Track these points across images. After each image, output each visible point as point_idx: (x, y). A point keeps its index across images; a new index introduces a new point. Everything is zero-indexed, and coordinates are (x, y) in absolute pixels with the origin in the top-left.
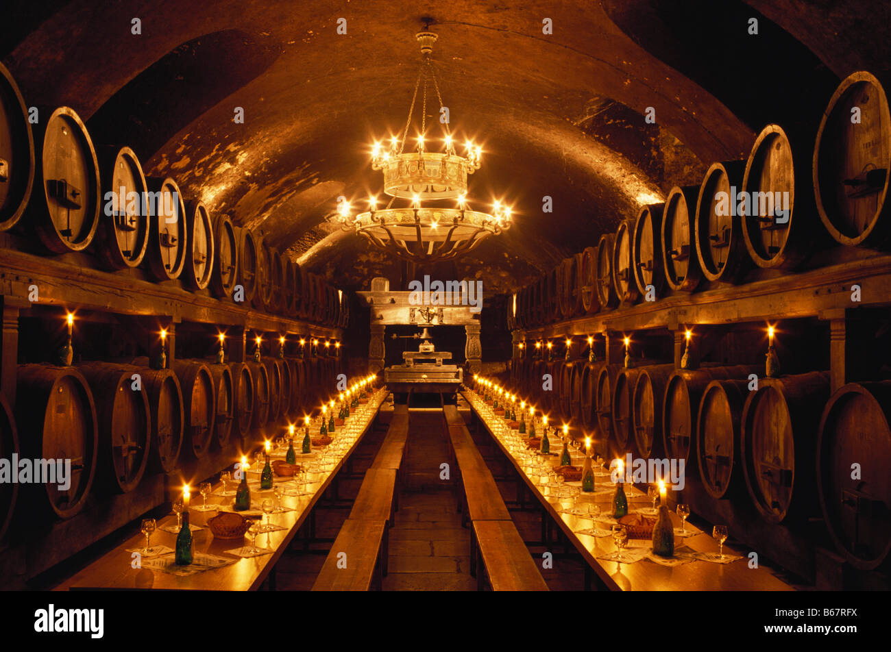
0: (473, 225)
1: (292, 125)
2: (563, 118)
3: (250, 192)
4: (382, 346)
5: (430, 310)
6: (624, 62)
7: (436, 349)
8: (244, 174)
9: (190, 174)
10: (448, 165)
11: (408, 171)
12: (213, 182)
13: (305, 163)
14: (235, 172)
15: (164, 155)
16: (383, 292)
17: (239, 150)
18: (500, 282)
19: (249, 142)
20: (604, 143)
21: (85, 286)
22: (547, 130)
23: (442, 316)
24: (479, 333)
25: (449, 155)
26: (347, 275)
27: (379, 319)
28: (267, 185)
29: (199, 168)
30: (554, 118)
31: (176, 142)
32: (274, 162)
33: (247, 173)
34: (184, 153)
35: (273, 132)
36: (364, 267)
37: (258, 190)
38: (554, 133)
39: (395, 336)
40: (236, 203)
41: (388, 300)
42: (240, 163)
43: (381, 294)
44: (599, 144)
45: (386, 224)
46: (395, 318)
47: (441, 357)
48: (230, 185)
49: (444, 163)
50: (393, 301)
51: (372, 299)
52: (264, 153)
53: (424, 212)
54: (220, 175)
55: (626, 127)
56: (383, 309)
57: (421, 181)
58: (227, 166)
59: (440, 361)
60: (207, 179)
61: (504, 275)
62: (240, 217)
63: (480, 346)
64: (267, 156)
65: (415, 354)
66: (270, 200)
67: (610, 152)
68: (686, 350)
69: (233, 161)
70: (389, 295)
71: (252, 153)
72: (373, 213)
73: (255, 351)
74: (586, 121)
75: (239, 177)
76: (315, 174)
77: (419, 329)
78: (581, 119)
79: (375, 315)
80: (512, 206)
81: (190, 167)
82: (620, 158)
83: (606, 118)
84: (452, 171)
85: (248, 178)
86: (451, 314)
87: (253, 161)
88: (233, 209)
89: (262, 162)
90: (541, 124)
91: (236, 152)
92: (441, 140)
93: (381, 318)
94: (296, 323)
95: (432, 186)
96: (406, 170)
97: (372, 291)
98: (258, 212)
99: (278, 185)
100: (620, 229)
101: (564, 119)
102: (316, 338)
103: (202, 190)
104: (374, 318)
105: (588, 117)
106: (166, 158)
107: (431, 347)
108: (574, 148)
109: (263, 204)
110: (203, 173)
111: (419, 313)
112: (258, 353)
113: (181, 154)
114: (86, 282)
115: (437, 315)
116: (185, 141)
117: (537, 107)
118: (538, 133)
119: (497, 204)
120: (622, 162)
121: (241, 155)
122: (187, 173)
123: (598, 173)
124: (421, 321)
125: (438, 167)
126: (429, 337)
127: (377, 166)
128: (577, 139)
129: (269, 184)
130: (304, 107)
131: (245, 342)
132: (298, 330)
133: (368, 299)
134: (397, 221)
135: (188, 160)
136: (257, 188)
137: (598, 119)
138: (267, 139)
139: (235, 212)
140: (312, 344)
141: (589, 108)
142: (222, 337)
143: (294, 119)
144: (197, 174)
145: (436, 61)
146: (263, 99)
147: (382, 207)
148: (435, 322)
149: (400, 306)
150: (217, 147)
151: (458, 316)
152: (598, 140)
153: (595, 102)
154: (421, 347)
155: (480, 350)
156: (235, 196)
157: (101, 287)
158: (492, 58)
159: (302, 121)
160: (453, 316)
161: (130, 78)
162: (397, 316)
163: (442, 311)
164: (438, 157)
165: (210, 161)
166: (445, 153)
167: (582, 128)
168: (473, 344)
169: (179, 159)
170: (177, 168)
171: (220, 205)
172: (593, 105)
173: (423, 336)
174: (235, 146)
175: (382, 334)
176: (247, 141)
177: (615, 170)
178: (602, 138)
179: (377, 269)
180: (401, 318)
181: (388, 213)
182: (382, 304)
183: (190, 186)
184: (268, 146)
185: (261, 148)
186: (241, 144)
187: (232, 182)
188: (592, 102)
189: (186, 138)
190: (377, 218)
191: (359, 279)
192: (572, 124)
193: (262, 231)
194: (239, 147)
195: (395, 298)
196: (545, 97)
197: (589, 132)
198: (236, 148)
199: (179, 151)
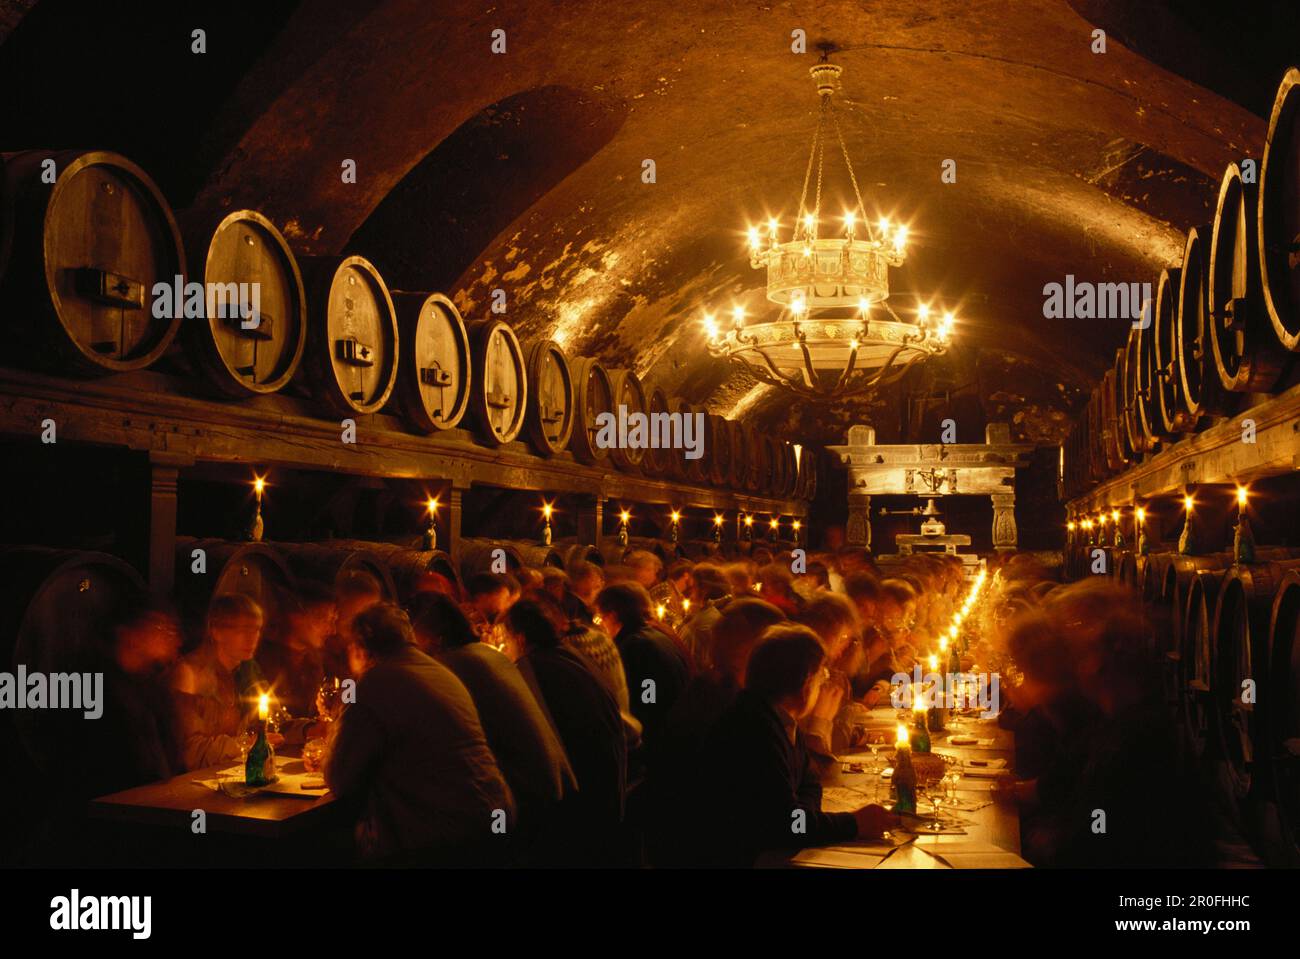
0: (888, 342)
1: (676, 211)
2: (1071, 174)
3: (636, 308)
4: (866, 528)
5: (936, 472)
6: (1127, 82)
7: (948, 531)
8: (620, 283)
9: (534, 287)
10: (853, 256)
11: (794, 267)
12: (572, 296)
13: (714, 263)
14: (604, 280)
15: (488, 263)
16: (866, 446)
17: (604, 250)
18: (1052, 429)
19: (616, 238)
20: (1141, 207)
21: (294, 439)
22: (1056, 193)
23: (955, 481)
24: (1013, 506)
25: (851, 241)
26: (820, 422)
27: (860, 486)
28: (662, 296)
29: (546, 278)
30: (1057, 175)
31: (502, 244)
32: (664, 265)
33: (624, 282)
34: (519, 258)
35: (650, 222)
36: (844, 411)
37: (649, 304)
38: (1066, 198)
39: (884, 511)
40: (617, 324)
41: (872, 459)
42: (609, 268)
43: (862, 449)
44: (1133, 210)
45: (759, 345)
46: (884, 485)
47: (953, 542)
48: (601, 300)
49: (846, 253)
50: (880, 460)
51: (849, 457)
52: (644, 252)
53: (812, 326)
54: (582, 286)
55: (1176, 180)
56: (866, 472)
57: (812, 280)
58: (590, 273)
59: (951, 548)
60: (563, 292)
61: (1058, 418)
62: (629, 344)
63: (1014, 525)
64: (650, 255)
65: (915, 538)
66: (672, 317)
67: (1152, 221)
68: (1186, 525)
69: (597, 265)
70: (873, 450)
71: (624, 253)
72: (739, 330)
73: (620, 530)
74: (1109, 175)
75: (614, 288)
76: (735, 278)
77: (922, 501)
78: (1100, 172)
79: (853, 481)
80: (955, 311)
81: (532, 276)
82: (1168, 230)
83: (1140, 168)
84: (859, 264)
85: (627, 288)
86: (968, 478)
87: (629, 264)
88: (614, 333)
89: (644, 265)
90: (1042, 185)
91: (599, 254)
92: (840, 219)
93: (864, 484)
94: (707, 492)
95: (844, 288)
96: (791, 266)
97: (850, 445)
98: (656, 336)
99: (679, 296)
100: (1130, 339)
101: (1073, 175)
102: (749, 514)
103: (558, 307)
104: (853, 485)
105: (1109, 170)
106: (492, 266)
107: (939, 528)
108: (1100, 218)
109: (661, 325)
110: (555, 284)
111: (919, 477)
112: (624, 533)
113: (515, 259)
114: (293, 434)
115: (946, 479)
116: (516, 241)
117: (1027, 160)
118: (1043, 198)
119: (923, 310)
120: (1172, 236)
121: (608, 257)
122: (530, 286)
123: (1145, 254)
124: (923, 488)
125: (837, 259)
126: (937, 513)
127: (758, 263)
128: (1100, 204)
129: (666, 295)
130: (688, 184)
131: (600, 518)
132: (712, 502)
133: (844, 457)
134: (775, 340)
135: (527, 268)
136: (646, 301)
137: (1128, 171)
138: (643, 233)
139: (618, 336)
140: (743, 523)
141: (1110, 155)
142: (548, 510)
143: (677, 202)
144: (545, 286)
145: (860, 105)
146: (621, 178)
147: (751, 321)
148: (944, 489)
149: (891, 466)
150: (567, 247)
151: (979, 481)
152: (1129, 203)
153: (1116, 147)
154: (923, 527)
155: (1015, 532)
156: (613, 314)
157: (324, 441)
158: (939, 92)
159: (689, 204)
160: (972, 481)
161: (411, 165)
162: (886, 482)
163: (954, 473)
164: (838, 244)
165: (562, 268)
166: (846, 238)
167: (1102, 186)
168: (1004, 522)
169: (512, 266)
170: (511, 281)
171: (592, 327)
172: (1116, 150)
173: (927, 512)
174: (596, 245)
175: (865, 509)
176: (613, 236)
177: (1167, 249)
178: (1136, 201)
179: (863, 414)
180: (891, 484)
181: (764, 329)
182: (864, 464)
183: (538, 304)
184: (648, 242)
185: (637, 246)
186: (604, 241)
187: (603, 295)
188: (1113, 146)
189: (516, 237)
190: (746, 337)
191: (836, 427)
192: (1086, 182)
193: (675, 362)
194: (601, 246)
195: (884, 455)
196: (1034, 144)
197: (1115, 192)
198: (598, 248)
199: (511, 256)
